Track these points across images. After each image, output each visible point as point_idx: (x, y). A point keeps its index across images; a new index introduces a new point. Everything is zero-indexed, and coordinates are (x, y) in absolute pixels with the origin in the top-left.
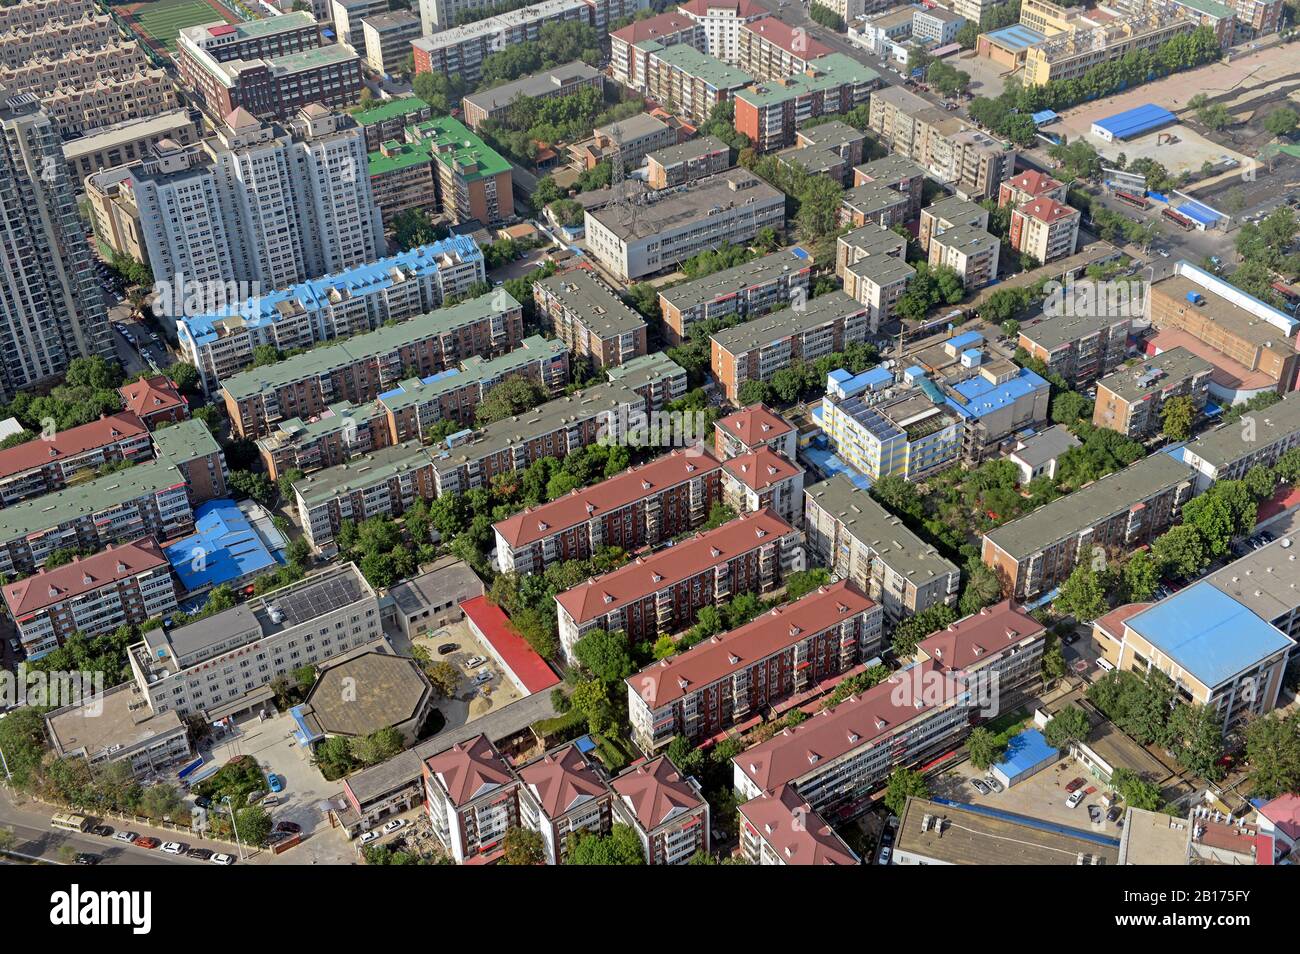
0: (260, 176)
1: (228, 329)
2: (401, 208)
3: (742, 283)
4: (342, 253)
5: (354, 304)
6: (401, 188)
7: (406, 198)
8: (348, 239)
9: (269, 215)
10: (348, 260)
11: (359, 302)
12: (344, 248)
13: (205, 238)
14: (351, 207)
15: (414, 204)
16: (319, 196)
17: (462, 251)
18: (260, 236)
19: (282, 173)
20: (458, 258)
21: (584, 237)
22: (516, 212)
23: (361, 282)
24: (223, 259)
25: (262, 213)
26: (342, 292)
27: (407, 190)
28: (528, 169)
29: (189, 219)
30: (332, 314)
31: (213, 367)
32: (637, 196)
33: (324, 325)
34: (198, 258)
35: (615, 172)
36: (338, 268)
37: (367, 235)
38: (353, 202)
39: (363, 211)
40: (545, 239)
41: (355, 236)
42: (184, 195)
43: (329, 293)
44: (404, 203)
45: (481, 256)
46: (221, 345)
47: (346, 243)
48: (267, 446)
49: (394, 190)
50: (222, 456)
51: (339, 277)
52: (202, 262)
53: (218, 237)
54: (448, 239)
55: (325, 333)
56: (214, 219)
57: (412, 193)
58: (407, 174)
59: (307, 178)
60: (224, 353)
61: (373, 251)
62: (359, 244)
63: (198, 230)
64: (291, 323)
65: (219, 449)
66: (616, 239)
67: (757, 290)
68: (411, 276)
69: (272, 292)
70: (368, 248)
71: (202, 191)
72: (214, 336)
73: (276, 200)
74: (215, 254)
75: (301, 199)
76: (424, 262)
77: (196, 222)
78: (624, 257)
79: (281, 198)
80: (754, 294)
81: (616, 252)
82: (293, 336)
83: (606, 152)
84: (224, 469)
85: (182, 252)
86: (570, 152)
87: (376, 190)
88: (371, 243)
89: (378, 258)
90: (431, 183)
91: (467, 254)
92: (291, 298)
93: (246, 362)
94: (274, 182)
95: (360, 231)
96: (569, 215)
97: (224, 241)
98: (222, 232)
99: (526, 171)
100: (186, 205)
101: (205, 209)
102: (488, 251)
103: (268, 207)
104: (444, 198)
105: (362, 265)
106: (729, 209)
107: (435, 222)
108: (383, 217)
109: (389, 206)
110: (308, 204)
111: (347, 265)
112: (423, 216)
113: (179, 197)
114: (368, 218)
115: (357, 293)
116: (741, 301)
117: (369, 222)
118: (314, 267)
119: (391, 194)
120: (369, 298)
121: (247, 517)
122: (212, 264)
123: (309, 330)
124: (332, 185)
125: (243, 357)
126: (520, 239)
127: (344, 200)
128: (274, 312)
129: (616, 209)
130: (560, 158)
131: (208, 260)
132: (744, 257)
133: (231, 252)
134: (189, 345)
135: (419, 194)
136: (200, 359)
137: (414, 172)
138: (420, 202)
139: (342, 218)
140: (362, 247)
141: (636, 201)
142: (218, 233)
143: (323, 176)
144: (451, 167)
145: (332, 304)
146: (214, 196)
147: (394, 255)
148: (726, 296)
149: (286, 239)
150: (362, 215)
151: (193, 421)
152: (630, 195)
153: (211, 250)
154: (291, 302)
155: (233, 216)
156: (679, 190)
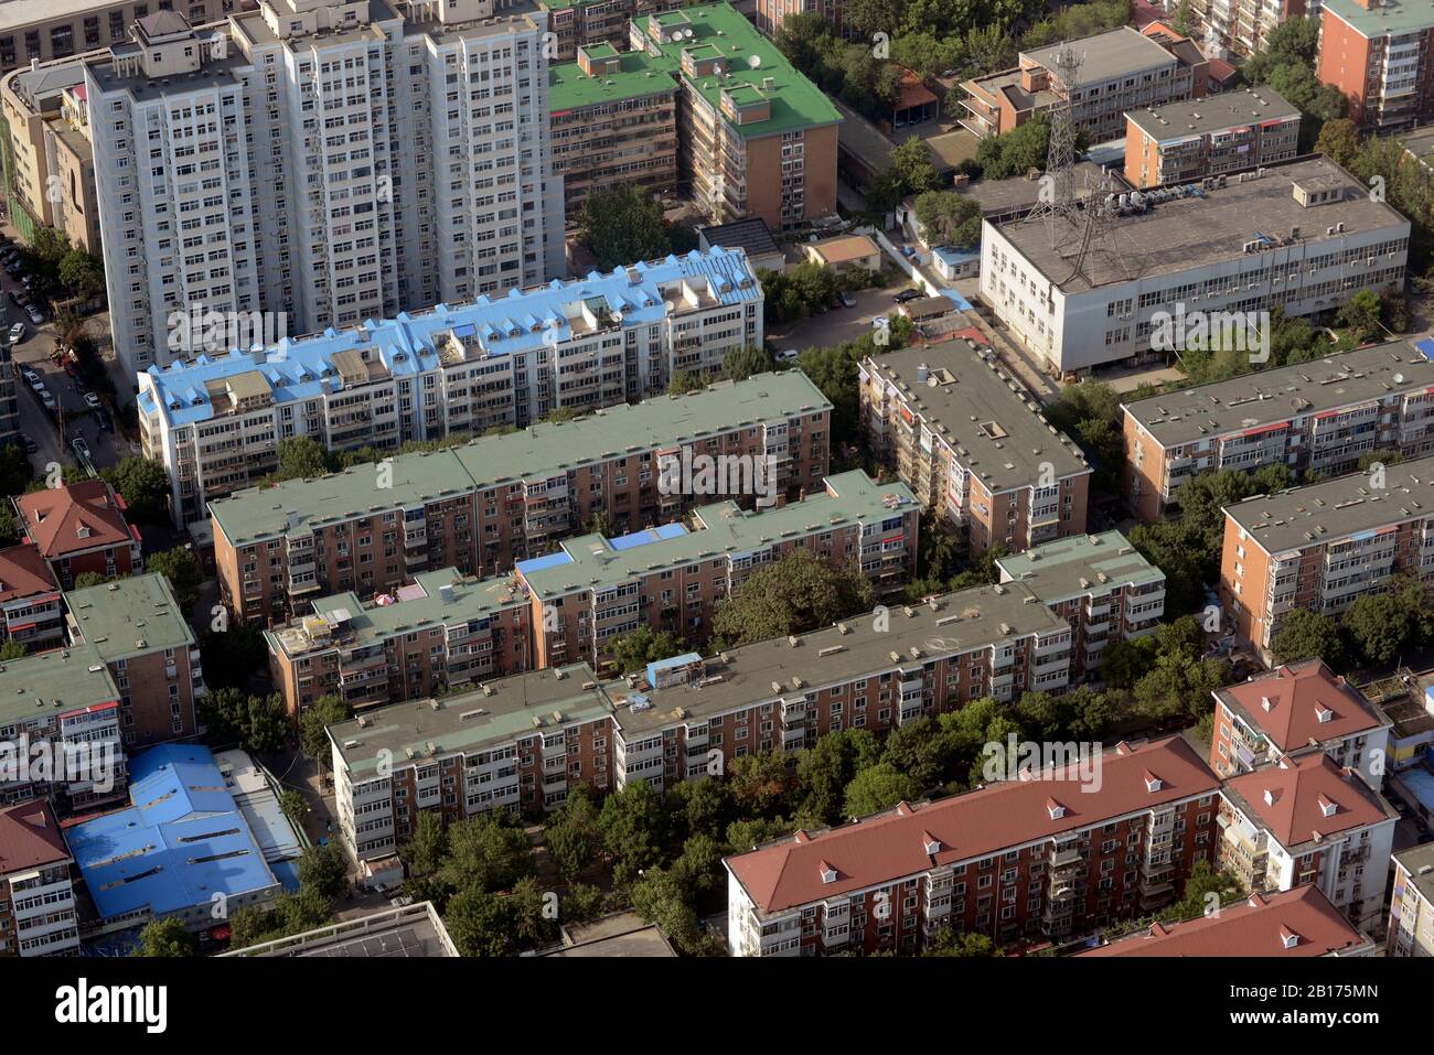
0: (333, 95)
1: (234, 399)
2: (605, 181)
3: (1301, 403)
4: (477, 263)
5: (489, 370)
6: (610, 141)
7: (617, 161)
8: (491, 235)
9: (341, 176)
10: (487, 279)
11: (499, 368)
12: (482, 254)
13: (212, 210)
14: (505, 171)
15: (633, 174)
16: (444, 143)
17: (720, 281)
18: (318, 215)
19: (376, 93)
20: (711, 293)
21: (977, 275)
22: (840, 209)
23: (509, 327)
24: (242, 255)
25: (327, 170)
26: (470, 343)
27: (622, 147)
28: (875, 121)
29: (186, 170)
30: (444, 386)
31: (198, 473)
32: (1098, 198)
33: (424, 407)
34: (193, 251)
35: (1056, 144)
36: (465, 295)
37: (530, 232)
38: (510, 161)
39: (529, 180)
40: (892, 273)
41: (507, 232)
42: (182, 123)
43: (442, 342)
44: (612, 171)
45: (757, 295)
46: (218, 430)
47: (486, 244)
48: (287, 644)
49: (596, 143)
50: (196, 655)
51: (464, 313)
52: (199, 259)
53: (237, 211)
54: (693, 254)
55: (423, 423)
56: (233, 175)
57: (631, 154)
58: (625, 114)
59: (424, 106)
60: (223, 446)
61: (538, 265)
62: (513, 248)
63: (201, 195)
64: (359, 399)
65: (191, 640)
66: (1043, 284)
67: (1333, 419)
68: (610, 324)
69: (329, 331)
70: (530, 258)
71: (217, 118)
72: (206, 411)
73: (358, 145)
74: (227, 245)
75: (409, 148)
76: (640, 297)
77: (197, 178)
78: (1057, 323)
79: (369, 144)
80: (1328, 427)
81: (1041, 312)
82: (361, 425)
83: (1041, 100)
84: (197, 683)
85: (164, 235)
86: (965, 95)
87: (558, 142)
88: (537, 248)
89: (548, 280)
90: (672, 136)
91: (730, 287)
92: (365, 347)
93: (261, 470)
94: (357, 109)
95: (517, 222)
96: (951, 225)
97: (247, 220)
98: (245, 202)
99: (869, 127)
100: (184, 142)
101: (219, 154)
102: (775, 287)
103: (342, 158)
104: (698, 170)
105: (514, 293)
106: (1289, 242)
107: (672, 216)
108: (568, 193)
109: (583, 176)
110: (420, 159)
111: (484, 289)
112: (649, 203)
113: (172, 125)
114: (536, 197)
115: (498, 347)
116: (1296, 440)
117: (538, 205)
118: (416, 285)
119: (588, 152)
120: (520, 360)
121: (230, 785)
122: (218, 264)
123: (394, 416)
124: (472, 123)
125: (257, 457)
126: (843, 265)
127: (494, 156)
128: (329, 373)
129: (1050, 221)
130: (943, 106)
131: (213, 256)
132: (1312, 347)
133: (258, 244)
134: (156, 423)
135: (644, 156)
136: (175, 453)
137: (640, 111)
138: (644, 173)
139: (484, 192)
140: (518, 256)
141: (1094, 208)
142: (238, 202)
143: (456, 105)
144: (715, 106)
145: (446, 366)
146: (239, 129)
147: (581, 276)
148: (1265, 426)
149: (369, 225)
150: (526, 189)
151: (149, 578)
152: (1082, 194)
153: (220, 237)
154: (365, 355)
155: (270, 172)
156: (1188, 194)
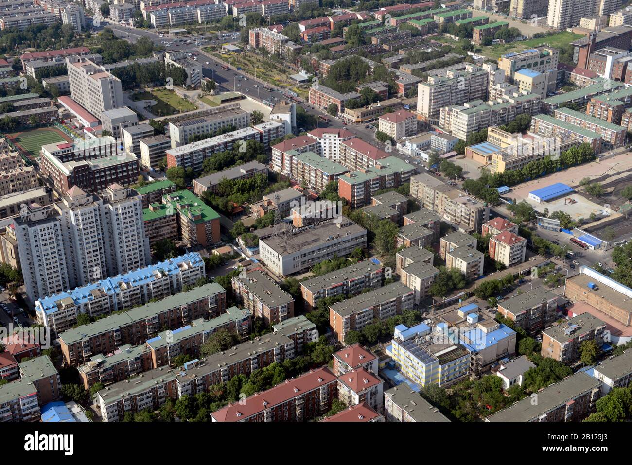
0: (85, 222)
1: (64, 305)
2: (159, 238)
3: (345, 278)
4: (127, 263)
5: (134, 290)
6: (160, 228)
7: (162, 233)
8: (131, 255)
9: (89, 243)
10: (131, 266)
11: (137, 289)
12: (129, 260)
13: (53, 255)
14: (133, 238)
15: (167, 236)
16: (116, 232)
17: (193, 261)
18: (83, 254)
19: (97, 220)
20: (191, 265)
21: (259, 253)
22: (222, 240)
23: (138, 278)
24: (62, 267)
25: (85, 241)
26: (127, 284)
27: (163, 229)
28: (228, 217)
29: (45, 245)
30: (122, 296)
31: (55, 326)
32: (288, 231)
33: (116, 302)
34: (48, 267)
35: (276, 218)
36: (125, 271)
37: (141, 253)
38: (134, 235)
39: (140, 240)
40: (237, 255)
41: (135, 254)
42: (43, 233)
43: (120, 284)
44: (161, 235)
45: (203, 264)
46: (59, 314)
47: (130, 257)
48: (84, 370)
49: (156, 229)
50: (58, 376)
51: (126, 276)
52: (50, 268)
53: (60, 255)
54: (185, 255)
55: (117, 306)
56: (58, 245)
57: (165, 231)
58: (163, 220)
59: (110, 223)
60: (61, 318)
61: (144, 262)
62: (137, 258)
63: (49, 251)
64: (99, 302)
65: (57, 372)
66: (276, 254)
67: (354, 281)
68: (165, 275)
69: (89, 285)
70: (141, 260)
71: (53, 230)
72: (56, 309)
73: (93, 235)
74: (58, 264)
75: (106, 234)
76: (172, 267)
77: (48, 247)
78: (281, 264)
79: (96, 234)
80: (352, 283)
81: (276, 261)
82: (100, 308)
83: (270, 208)
84: (59, 384)
85: (40, 263)
86: (250, 208)
87: (146, 229)
88: (143, 257)
89: (147, 265)
90: (176, 225)
91: (195, 262)
92: (99, 287)
93: (73, 324)
94: (92, 225)
95: (137, 251)
96: (251, 241)
97: (63, 257)
98: (62, 252)
99: (227, 218)
100: (44, 237)
101: (54, 240)
102: (207, 261)
103: (89, 238)
104: (183, 233)
105: (139, 269)
106: (337, 238)
107: (177, 246)
108: (150, 243)
109: (153, 238)
110: (110, 237)
111: (130, 269)
112: (171, 243)
113: (40, 233)
114: (142, 244)
115: (136, 284)
116: (345, 287)
117: (143, 246)
118: (111, 270)
119: (154, 231)
120: (142, 287)
121: (70, 410)
122: (56, 269)
123: (108, 305)
124: (123, 226)
125: (71, 320)
126: (224, 254)
127: (130, 234)
128: (90, 295)
129: (276, 238)
130: (245, 211)
131: (54, 267)
132: (346, 264)
133: (67, 263)
134: (41, 314)
135: (169, 231)
136: (48, 322)
137: (167, 219)
138: (169, 235)
139: (128, 244)
140: (138, 260)
141: (287, 234)
142: (60, 252)
143: (119, 221)
144: (187, 216)
145: (122, 290)
146: (59, 233)
147: (156, 263)
148: (337, 285)
149: (97, 255)
150: (139, 242)
151: (43, 357)
152: (284, 230)
153: (56, 262)
154: (99, 290)
155: (69, 244)
156: (310, 228)
